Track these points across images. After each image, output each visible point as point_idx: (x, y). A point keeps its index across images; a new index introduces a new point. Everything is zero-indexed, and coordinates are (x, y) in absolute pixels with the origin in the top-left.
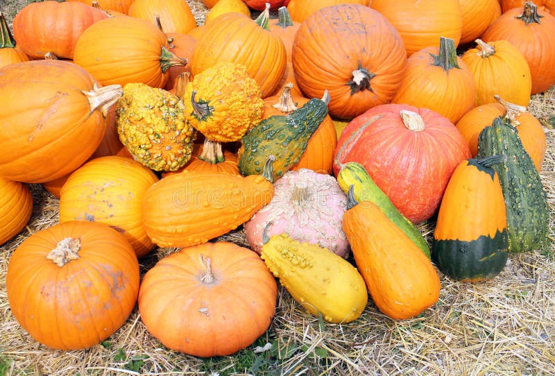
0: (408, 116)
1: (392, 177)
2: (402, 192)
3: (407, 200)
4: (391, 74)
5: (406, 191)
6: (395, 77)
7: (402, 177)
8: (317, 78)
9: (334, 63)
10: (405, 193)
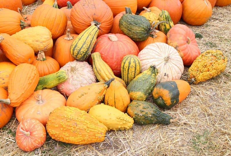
0: (111, 36)
1: (109, 59)
2: (114, 64)
3: (116, 66)
4: (107, 22)
5: (115, 63)
6: (108, 23)
7: (112, 58)
8: (79, 26)
9: (84, 20)
10: (115, 64)
